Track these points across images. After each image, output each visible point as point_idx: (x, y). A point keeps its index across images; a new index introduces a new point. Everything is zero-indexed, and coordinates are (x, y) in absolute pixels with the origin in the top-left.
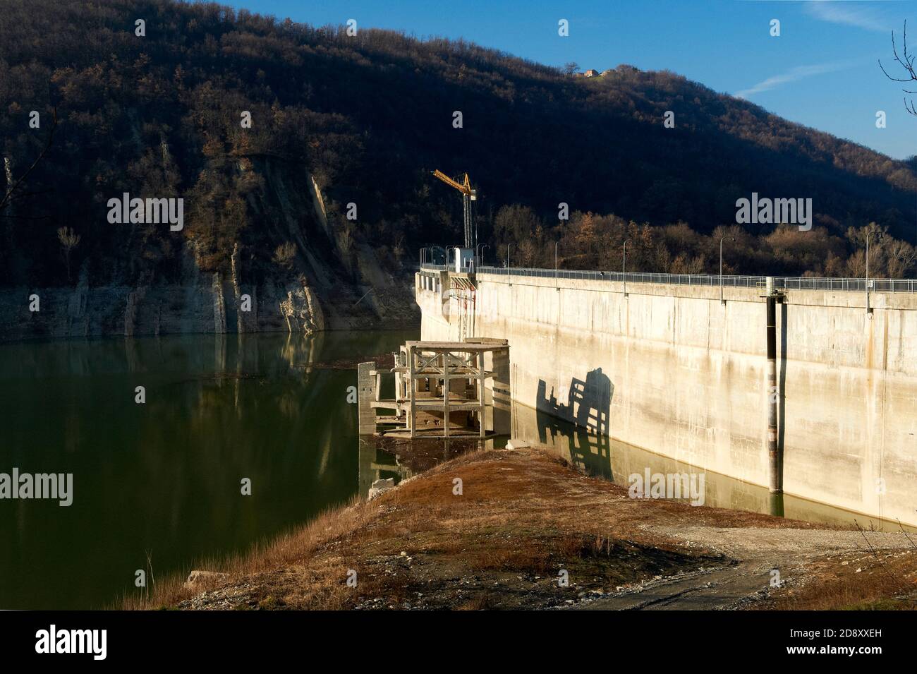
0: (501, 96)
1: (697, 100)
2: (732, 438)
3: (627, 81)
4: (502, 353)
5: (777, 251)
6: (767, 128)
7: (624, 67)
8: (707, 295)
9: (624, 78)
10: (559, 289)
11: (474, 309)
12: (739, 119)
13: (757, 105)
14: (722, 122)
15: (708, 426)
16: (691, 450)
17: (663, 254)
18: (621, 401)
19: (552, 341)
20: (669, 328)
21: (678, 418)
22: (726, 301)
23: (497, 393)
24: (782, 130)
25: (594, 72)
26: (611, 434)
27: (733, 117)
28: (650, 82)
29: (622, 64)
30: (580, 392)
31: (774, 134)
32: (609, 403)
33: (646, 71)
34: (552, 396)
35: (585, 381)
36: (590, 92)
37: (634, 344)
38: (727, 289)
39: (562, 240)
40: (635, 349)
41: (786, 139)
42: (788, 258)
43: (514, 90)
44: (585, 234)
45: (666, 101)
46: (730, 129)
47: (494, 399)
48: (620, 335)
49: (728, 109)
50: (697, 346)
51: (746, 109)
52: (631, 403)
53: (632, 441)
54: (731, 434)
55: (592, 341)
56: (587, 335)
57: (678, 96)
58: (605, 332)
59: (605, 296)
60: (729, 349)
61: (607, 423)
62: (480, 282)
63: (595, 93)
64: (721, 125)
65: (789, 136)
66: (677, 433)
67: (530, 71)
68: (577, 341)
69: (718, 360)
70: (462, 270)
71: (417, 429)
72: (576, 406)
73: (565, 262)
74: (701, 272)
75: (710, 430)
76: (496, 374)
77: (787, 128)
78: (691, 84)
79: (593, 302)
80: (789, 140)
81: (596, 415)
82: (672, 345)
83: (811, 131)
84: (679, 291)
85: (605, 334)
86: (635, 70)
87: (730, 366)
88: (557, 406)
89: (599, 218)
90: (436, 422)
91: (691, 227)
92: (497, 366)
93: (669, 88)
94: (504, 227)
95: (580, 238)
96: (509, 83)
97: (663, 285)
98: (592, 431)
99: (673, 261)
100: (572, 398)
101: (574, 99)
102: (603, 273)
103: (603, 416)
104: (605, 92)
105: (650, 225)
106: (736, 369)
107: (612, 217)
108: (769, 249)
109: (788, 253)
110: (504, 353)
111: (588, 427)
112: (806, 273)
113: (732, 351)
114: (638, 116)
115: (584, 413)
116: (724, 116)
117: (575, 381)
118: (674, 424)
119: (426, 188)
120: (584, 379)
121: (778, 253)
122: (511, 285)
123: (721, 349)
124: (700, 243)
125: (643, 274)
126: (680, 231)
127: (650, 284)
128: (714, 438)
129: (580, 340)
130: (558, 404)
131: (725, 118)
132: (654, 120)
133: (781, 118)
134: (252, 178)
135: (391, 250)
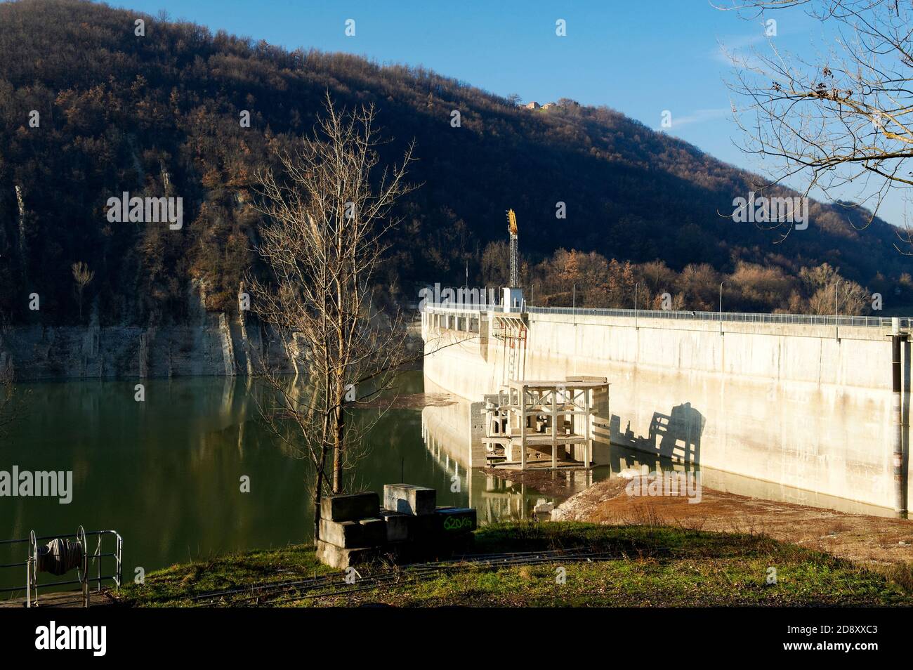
0: (470, 127)
1: (637, 137)
2: (847, 465)
3: (570, 115)
4: (602, 392)
6: (703, 168)
7: (565, 101)
8: (819, 334)
9: (566, 111)
10: (638, 328)
11: (525, 348)
12: (676, 158)
13: (693, 145)
14: (660, 160)
15: (820, 453)
16: (800, 476)
17: (642, 291)
18: (715, 433)
20: (773, 365)
21: (783, 447)
22: (840, 339)
23: (597, 428)
24: (718, 170)
25: (536, 105)
26: (702, 462)
27: (670, 155)
28: (592, 117)
29: (563, 97)
30: (663, 425)
31: (710, 174)
32: (700, 435)
33: (586, 106)
34: (628, 430)
35: (670, 415)
36: (547, 127)
37: (731, 379)
38: (841, 328)
39: (547, 278)
40: (731, 384)
41: (721, 179)
42: (755, 296)
43: (481, 121)
44: (569, 272)
45: (607, 137)
46: (669, 168)
47: (593, 433)
48: (714, 371)
49: (666, 148)
50: (806, 381)
51: (683, 149)
52: (727, 434)
53: (729, 468)
54: (847, 461)
55: (679, 377)
56: (673, 372)
57: (619, 133)
58: (695, 369)
59: (695, 335)
60: (844, 383)
61: (697, 453)
62: (534, 322)
63: (552, 127)
64: (660, 163)
65: (724, 177)
66: (783, 460)
67: (489, 102)
68: (660, 378)
69: (831, 395)
70: (513, 310)
71: (527, 461)
72: (659, 438)
73: (549, 299)
74: (681, 309)
75: (821, 458)
76: (597, 411)
77: (721, 169)
78: (629, 121)
79: (681, 340)
80: (724, 180)
81: (684, 447)
82: (776, 379)
83: (744, 172)
85: (694, 371)
86: (576, 104)
87: (845, 400)
88: (635, 439)
89: (582, 256)
90: (537, 455)
91: (667, 266)
92: (597, 402)
93: (610, 124)
94: (491, 265)
95: (564, 276)
96: (476, 115)
97: (768, 324)
98: (679, 460)
99: (654, 299)
100: (653, 431)
101: (533, 133)
103: (692, 447)
104: (561, 126)
105: (631, 264)
106: (852, 401)
107: (593, 254)
109: (755, 292)
110: (603, 390)
111: (673, 457)
112: (776, 311)
113: (847, 385)
114: (596, 153)
115: (669, 444)
116: (663, 154)
117: (656, 415)
118: (780, 452)
120: (669, 413)
121: (746, 291)
122: (576, 324)
123: (834, 383)
126: (655, 269)
128: (827, 464)
129: (663, 377)
130: (636, 436)
131: (664, 156)
132: (611, 157)
133: (715, 159)
134: (250, 212)
135: (386, 290)
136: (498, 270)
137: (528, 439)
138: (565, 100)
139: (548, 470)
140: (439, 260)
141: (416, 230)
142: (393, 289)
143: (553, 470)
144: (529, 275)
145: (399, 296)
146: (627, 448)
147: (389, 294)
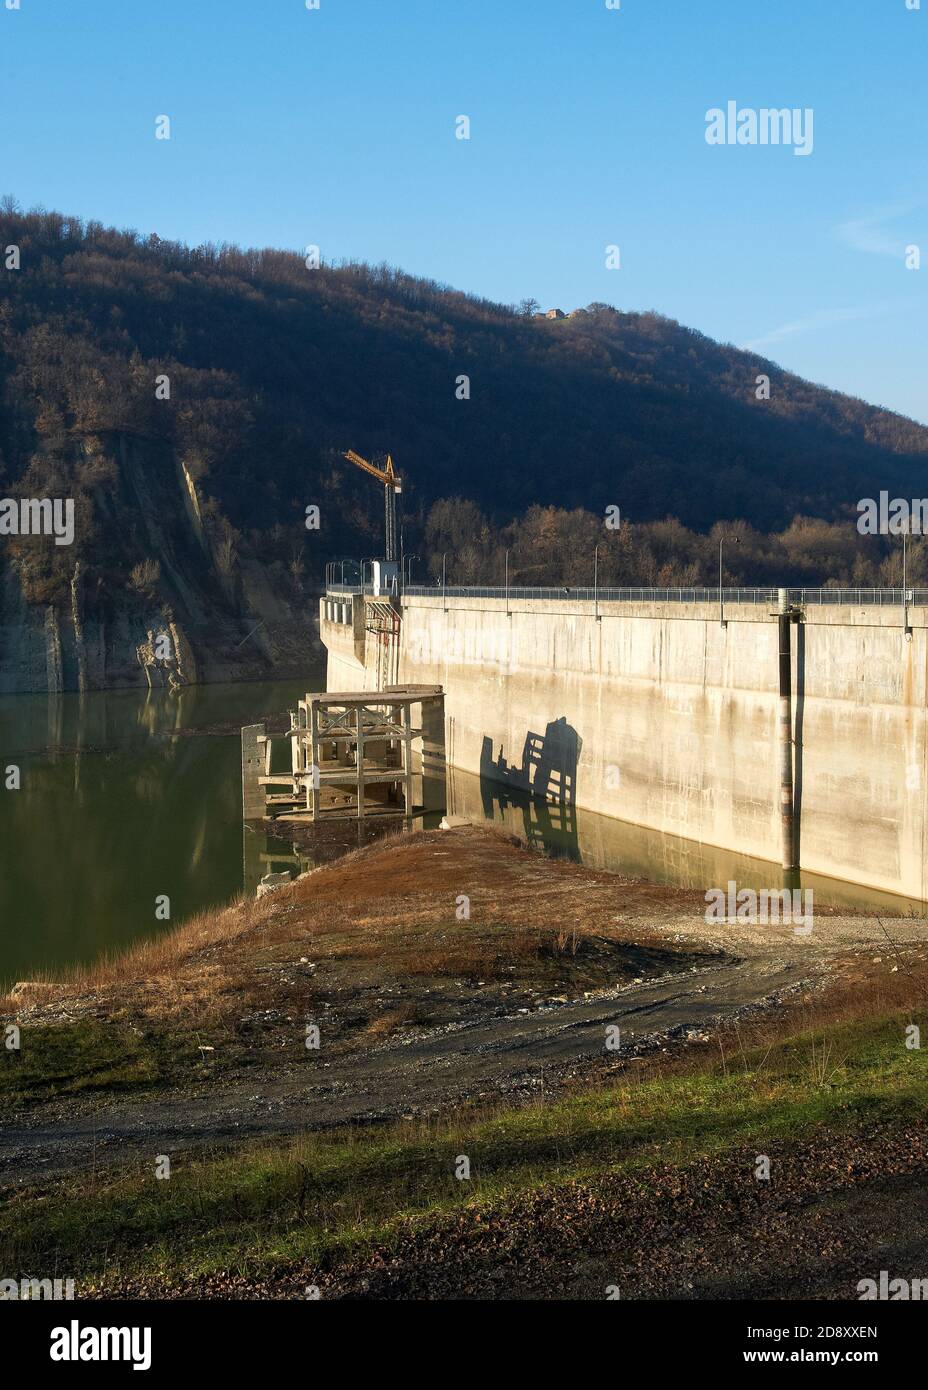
0: (437, 343)
1: (692, 352)
2: (734, 802)
3: (602, 325)
4: (434, 703)
5: (793, 553)
6: (781, 391)
7: (596, 306)
8: (703, 615)
9: (598, 321)
10: (510, 614)
11: (398, 645)
12: (745, 379)
13: (769, 360)
14: (723, 382)
15: (704, 786)
16: (683, 819)
17: (648, 562)
18: (591, 760)
19: (500, 684)
20: (654, 661)
21: (665, 778)
22: (726, 622)
23: (428, 757)
24: (799, 394)
25: (559, 312)
26: (579, 803)
27: (737, 375)
28: (631, 327)
29: (594, 301)
30: (537, 750)
31: (789, 400)
32: (576, 763)
33: (625, 312)
34: (500, 757)
35: (544, 735)
36: (553, 341)
37: (609, 683)
38: (728, 606)
39: (515, 545)
40: (609, 690)
41: (804, 405)
42: (807, 562)
43: (453, 336)
44: (546, 537)
45: (652, 353)
46: (733, 392)
47: (424, 765)
48: (591, 672)
49: (731, 365)
50: (690, 683)
51: (754, 366)
52: (604, 761)
53: (606, 811)
54: (733, 796)
55: (554, 682)
56: (547, 673)
57: (668, 347)
58: (571, 670)
59: (571, 621)
60: (731, 684)
61: (573, 789)
62: (406, 608)
63: (560, 341)
64: (722, 386)
65: (809, 401)
66: (665, 797)
67: (474, 309)
68: (534, 683)
69: (716, 699)
70: (382, 593)
71: (321, 809)
72: (533, 768)
73: (518, 575)
74: (696, 584)
75: (706, 792)
76: (427, 733)
77: (806, 391)
78: (685, 330)
79: (555, 630)
80: (810, 406)
81: (558, 779)
82: (658, 682)
83: (837, 395)
84: (666, 610)
85: (569, 672)
86: (612, 310)
87: (732, 707)
88: (508, 770)
89: (564, 514)
90: (346, 798)
91: (683, 524)
92: (428, 721)
93: (656, 336)
94: (439, 530)
95: (538, 543)
96: (446, 327)
97: (647, 603)
98: (554, 799)
99: (660, 570)
100: (527, 759)
101: (533, 349)
102: (568, 590)
103: (568, 780)
104: (571, 340)
105: (630, 523)
106: (739, 711)
107: (580, 512)
108: (782, 550)
109: (806, 557)
110: (437, 704)
111: (548, 795)
112: (829, 582)
113: (735, 687)
114: (616, 374)
115: (543, 777)
116: (726, 374)
117: (531, 736)
118: (660, 785)
119: (335, 475)
120: (543, 733)
121: (793, 557)
122: (446, 610)
123: (721, 685)
124: (695, 545)
125: (620, 590)
126: (669, 529)
127: (629, 603)
128: (712, 802)
129: (537, 681)
130: (509, 767)
131: (728, 377)
132: (636, 379)
133: (799, 378)
134: (101, 466)
135: (287, 567)
136: (448, 537)
137: (366, 774)
138: (596, 304)
139: (351, 820)
140: (366, 526)
141: (336, 486)
142: (296, 567)
143: (359, 819)
144: (491, 543)
145: (304, 577)
146: (497, 783)
147: (292, 575)
